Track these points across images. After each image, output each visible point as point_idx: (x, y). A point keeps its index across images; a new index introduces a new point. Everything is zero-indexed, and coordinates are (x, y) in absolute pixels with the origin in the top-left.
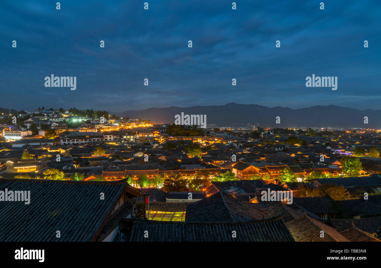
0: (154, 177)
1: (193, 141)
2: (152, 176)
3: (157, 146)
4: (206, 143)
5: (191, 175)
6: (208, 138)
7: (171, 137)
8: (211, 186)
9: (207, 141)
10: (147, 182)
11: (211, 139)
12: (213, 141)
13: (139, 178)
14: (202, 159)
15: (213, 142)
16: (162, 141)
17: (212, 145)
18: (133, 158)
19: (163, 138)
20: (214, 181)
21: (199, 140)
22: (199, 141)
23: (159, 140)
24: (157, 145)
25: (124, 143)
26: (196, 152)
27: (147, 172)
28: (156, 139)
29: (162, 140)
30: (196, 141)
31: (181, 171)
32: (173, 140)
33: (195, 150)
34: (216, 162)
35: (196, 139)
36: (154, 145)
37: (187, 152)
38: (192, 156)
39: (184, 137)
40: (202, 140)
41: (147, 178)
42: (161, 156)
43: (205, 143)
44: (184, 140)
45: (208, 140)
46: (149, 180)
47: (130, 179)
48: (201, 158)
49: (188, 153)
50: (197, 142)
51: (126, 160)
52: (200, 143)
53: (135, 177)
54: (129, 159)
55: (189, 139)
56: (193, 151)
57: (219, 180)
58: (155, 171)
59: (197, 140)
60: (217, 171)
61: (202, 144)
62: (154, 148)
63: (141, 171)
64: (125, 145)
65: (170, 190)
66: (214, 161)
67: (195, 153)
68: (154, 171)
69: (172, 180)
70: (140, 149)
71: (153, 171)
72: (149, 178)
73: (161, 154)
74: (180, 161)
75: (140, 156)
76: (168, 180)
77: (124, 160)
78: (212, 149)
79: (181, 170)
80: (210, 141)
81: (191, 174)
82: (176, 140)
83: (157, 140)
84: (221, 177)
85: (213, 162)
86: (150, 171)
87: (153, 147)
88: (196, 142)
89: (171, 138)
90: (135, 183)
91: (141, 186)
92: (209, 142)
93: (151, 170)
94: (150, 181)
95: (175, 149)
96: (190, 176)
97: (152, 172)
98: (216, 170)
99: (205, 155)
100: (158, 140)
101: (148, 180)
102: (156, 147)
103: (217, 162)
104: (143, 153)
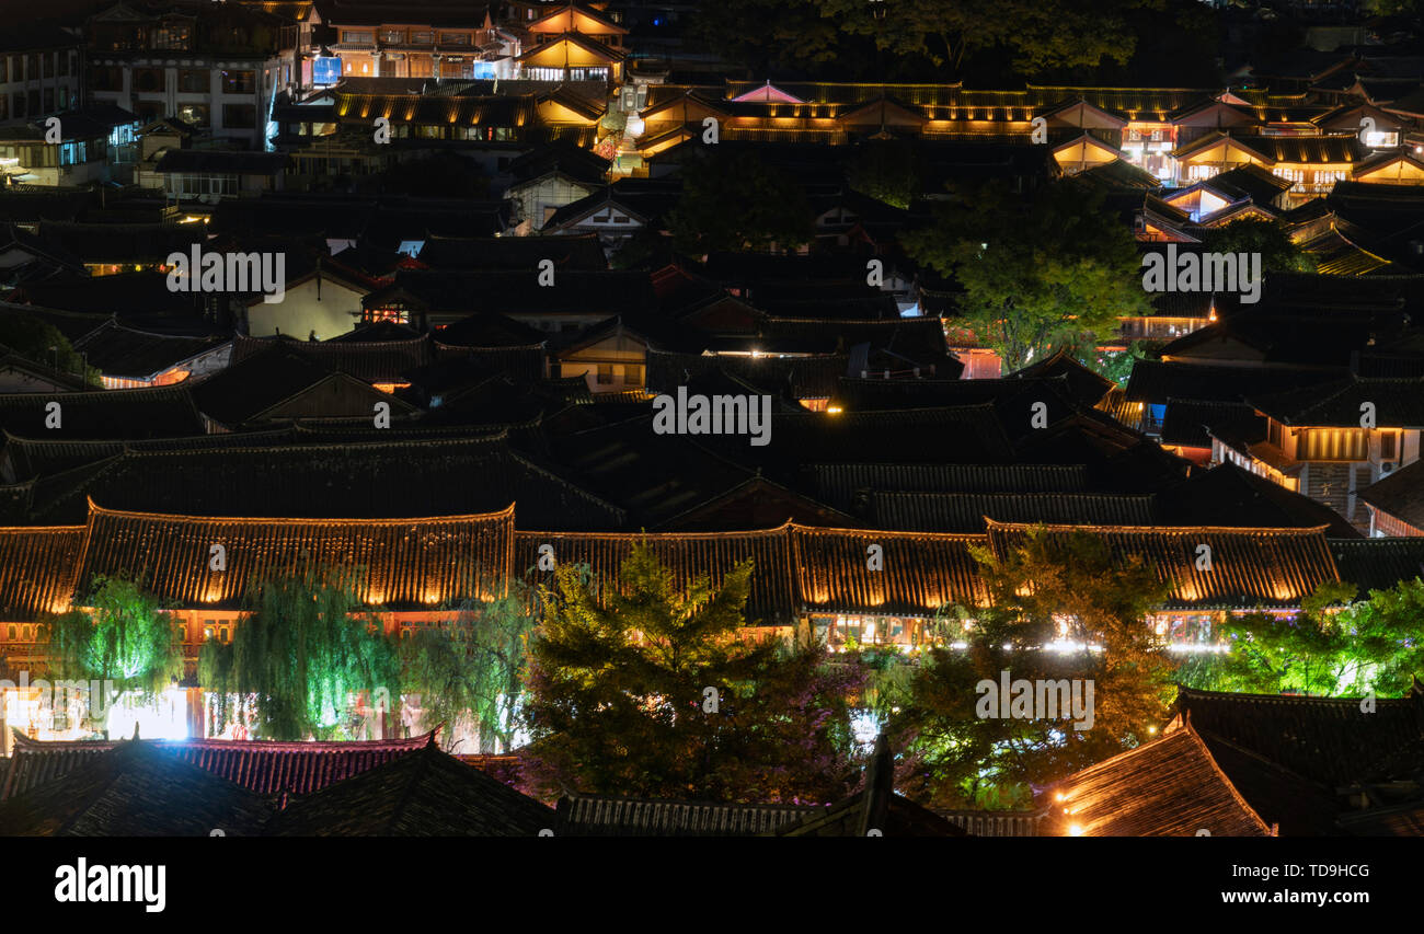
0: (454, 615)
1: (1063, 156)
2: (432, 597)
3: (564, 214)
4: (1226, 183)
5: (933, 602)
6: (1273, 116)
7: (758, 95)
8: (1173, 752)
9: (1244, 157)
10: (361, 667)
11: (1307, 130)
12: (1337, 158)
13: (255, 621)
14: (1132, 394)
15: (1330, 174)
16: (642, 143)
17: (1313, 209)
18: (216, 360)
19: (659, 100)
20: (1229, 684)
21: (1146, 138)
22: (1135, 154)
23: (605, 124)
24: (563, 194)
25: (136, 156)
26: (1069, 302)
27: (366, 544)
28: (563, 115)
29: (636, 127)
30: (1102, 156)
31: (808, 543)
32: (784, 136)
33: (1052, 274)
34: (1303, 443)
35: (1104, 122)
36: (527, 194)
37: (945, 297)
38: (1019, 353)
39: (944, 98)
40: (1186, 147)
41: (357, 624)
42: (593, 335)
43: (1214, 185)
44: (942, 140)
45: (1266, 149)
46: (389, 642)
47: (142, 625)
48: (1121, 382)
49: (954, 312)
50: (1119, 169)
51: (131, 384)
52: (1144, 178)
53: (213, 596)
54: (177, 375)
55: (1000, 117)
56: (1033, 287)
57: (1294, 681)
58: (474, 529)
59: (1112, 141)
60: (1292, 559)
61: (1178, 202)
62: (522, 230)
63: (282, 531)
64: (149, 179)
65: (607, 786)
66: (1289, 435)
67: (1049, 308)
68: (458, 528)
69: (633, 654)
70: (337, 246)
71: (436, 529)
72: (390, 619)
73: (597, 319)
74: (834, 410)
75: (323, 335)
76: (583, 650)
77: (111, 383)
78: (1301, 267)
79: (808, 530)
80: (1293, 153)
81: (939, 587)
82: (824, 136)
83: (573, 132)
84: (1325, 643)
85: (1277, 439)
86: (402, 530)
87: (509, 214)
88: (1105, 169)
89: (760, 110)
90: (206, 675)
91: (283, 714)
92: (1284, 170)
93: (414, 522)
94: (396, 663)
95: (804, 249)
96: (930, 612)
97: (430, 541)
98: (1286, 544)
99: (1178, 346)
100: (593, 131)
101: (367, 650)
102: (551, 224)
103: (1327, 437)
104: (355, 299)
